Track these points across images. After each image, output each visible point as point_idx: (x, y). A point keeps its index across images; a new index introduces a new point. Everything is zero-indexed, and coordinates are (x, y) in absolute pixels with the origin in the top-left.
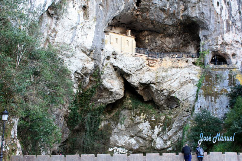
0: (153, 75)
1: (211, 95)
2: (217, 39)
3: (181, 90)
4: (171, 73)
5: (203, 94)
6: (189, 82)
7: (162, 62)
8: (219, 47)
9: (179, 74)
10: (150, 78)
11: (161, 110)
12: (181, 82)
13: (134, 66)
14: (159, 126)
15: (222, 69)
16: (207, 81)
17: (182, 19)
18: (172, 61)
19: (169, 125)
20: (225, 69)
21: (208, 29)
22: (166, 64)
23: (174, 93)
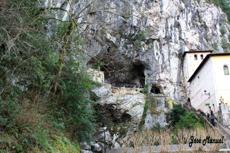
0: (115, 99)
1: (155, 113)
2: (156, 76)
3: (133, 109)
4: (127, 98)
5: (150, 113)
6: (138, 104)
7: (120, 90)
8: (156, 82)
9: (131, 99)
10: (113, 101)
11: (117, 123)
12: (133, 104)
13: (103, 92)
14: (117, 134)
15: (161, 97)
16: (152, 104)
17: (134, 62)
18: (127, 90)
19: (124, 133)
20: (162, 97)
21: (150, 70)
22: (123, 92)
23: (128, 111)
